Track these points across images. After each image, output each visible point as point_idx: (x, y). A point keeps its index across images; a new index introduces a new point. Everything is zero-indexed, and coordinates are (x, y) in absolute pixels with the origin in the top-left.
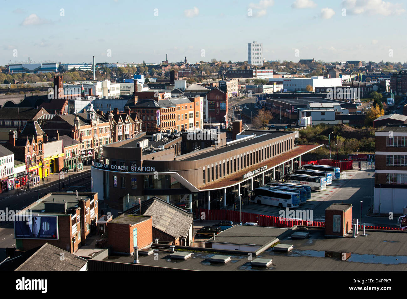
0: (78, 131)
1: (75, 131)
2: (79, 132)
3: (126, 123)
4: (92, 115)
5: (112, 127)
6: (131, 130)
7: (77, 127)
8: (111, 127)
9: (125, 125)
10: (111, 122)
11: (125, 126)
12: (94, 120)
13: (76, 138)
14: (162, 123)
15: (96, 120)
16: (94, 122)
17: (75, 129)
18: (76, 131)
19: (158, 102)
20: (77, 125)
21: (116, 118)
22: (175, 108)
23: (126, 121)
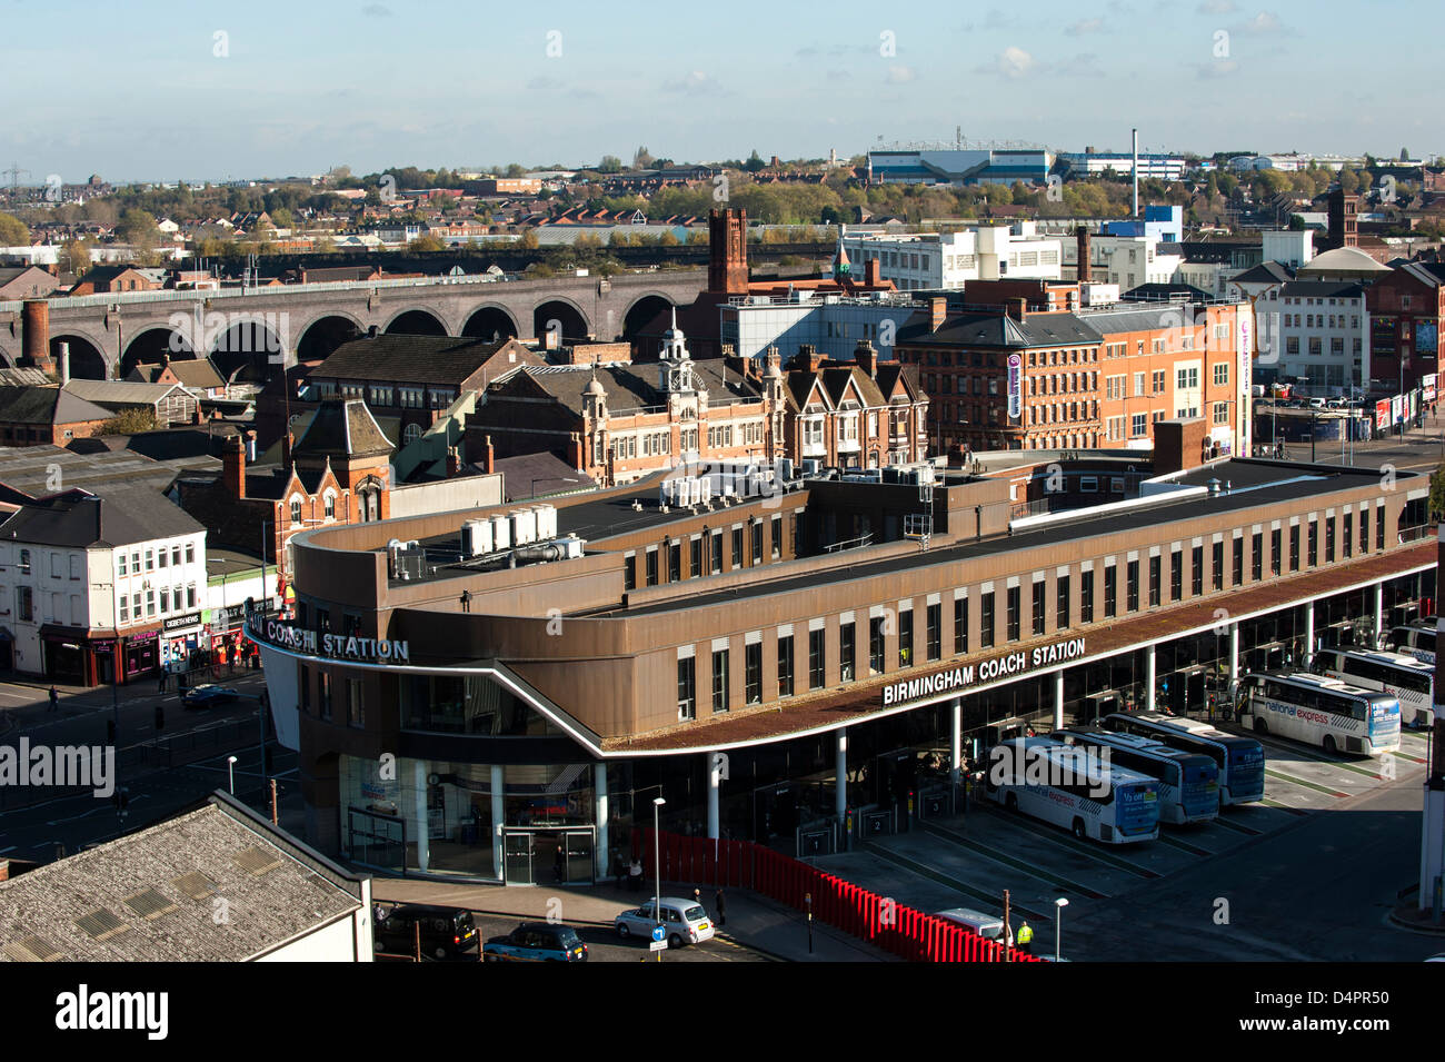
0: (597, 438)
1: (582, 439)
2: (601, 442)
3: (844, 408)
4: (676, 374)
5: (779, 423)
6: (872, 433)
7: (594, 421)
8: (770, 423)
9: (838, 413)
10: (772, 403)
11: (842, 420)
12: (686, 394)
13: (588, 463)
14: (1034, 408)
15: (696, 395)
16: (679, 403)
17: (582, 430)
18: (588, 440)
19: (1023, 322)
20: (592, 414)
21: (799, 387)
22: (1097, 347)
23: (846, 400)
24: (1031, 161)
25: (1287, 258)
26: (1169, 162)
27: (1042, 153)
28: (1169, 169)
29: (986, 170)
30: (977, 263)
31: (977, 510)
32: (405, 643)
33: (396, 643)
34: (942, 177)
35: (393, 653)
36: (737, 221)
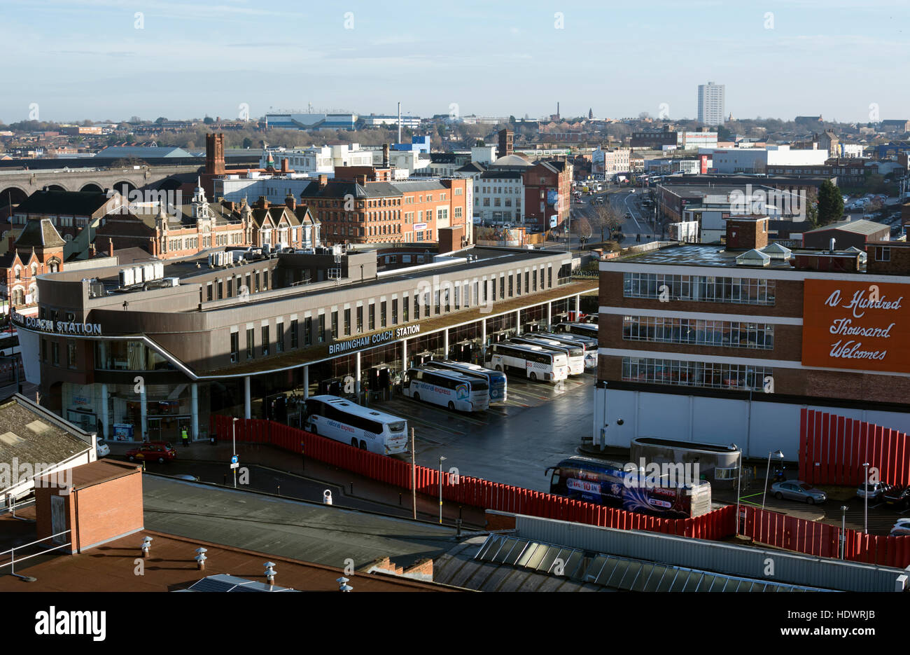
0: (163, 240)
1: (156, 240)
2: (165, 242)
3: (281, 227)
4: (200, 209)
5: (250, 233)
6: (294, 239)
7: (161, 232)
8: (246, 233)
9: (278, 229)
10: (247, 224)
11: (280, 232)
12: (205, 219)
13: (158, 252)
14: (370, 228)
15: (210, 219)
16: (203, 223)
17: (155, 236)
18: (158, 240)
19: (365, 186)
20: (160, 228)
21: (259, 216)
22: (400, 198)
23: (282, 222)
24: (346, 119)
25: (482, 160)
26: (413, 120)
27: (351, 115)
28: (413, 124)
29: (324, 123)
30: (332, 161)
31: (361, 267)
32: (100, 325)
33: (95, 325)
34: (302, 127)
35: (93, 330)
36: (220, 139)
